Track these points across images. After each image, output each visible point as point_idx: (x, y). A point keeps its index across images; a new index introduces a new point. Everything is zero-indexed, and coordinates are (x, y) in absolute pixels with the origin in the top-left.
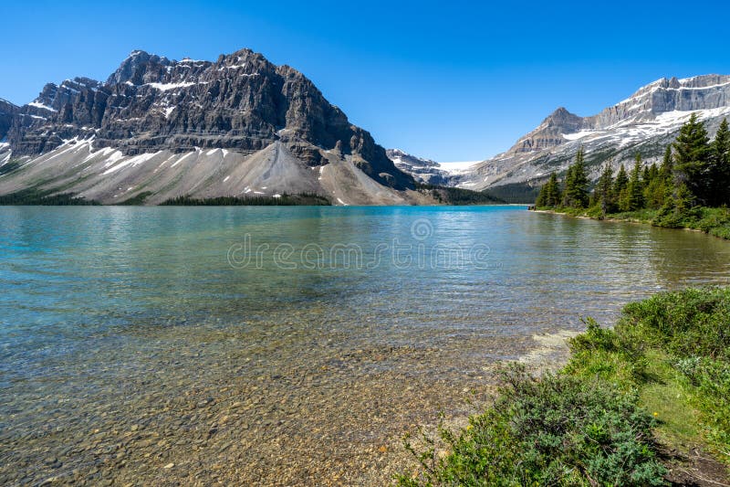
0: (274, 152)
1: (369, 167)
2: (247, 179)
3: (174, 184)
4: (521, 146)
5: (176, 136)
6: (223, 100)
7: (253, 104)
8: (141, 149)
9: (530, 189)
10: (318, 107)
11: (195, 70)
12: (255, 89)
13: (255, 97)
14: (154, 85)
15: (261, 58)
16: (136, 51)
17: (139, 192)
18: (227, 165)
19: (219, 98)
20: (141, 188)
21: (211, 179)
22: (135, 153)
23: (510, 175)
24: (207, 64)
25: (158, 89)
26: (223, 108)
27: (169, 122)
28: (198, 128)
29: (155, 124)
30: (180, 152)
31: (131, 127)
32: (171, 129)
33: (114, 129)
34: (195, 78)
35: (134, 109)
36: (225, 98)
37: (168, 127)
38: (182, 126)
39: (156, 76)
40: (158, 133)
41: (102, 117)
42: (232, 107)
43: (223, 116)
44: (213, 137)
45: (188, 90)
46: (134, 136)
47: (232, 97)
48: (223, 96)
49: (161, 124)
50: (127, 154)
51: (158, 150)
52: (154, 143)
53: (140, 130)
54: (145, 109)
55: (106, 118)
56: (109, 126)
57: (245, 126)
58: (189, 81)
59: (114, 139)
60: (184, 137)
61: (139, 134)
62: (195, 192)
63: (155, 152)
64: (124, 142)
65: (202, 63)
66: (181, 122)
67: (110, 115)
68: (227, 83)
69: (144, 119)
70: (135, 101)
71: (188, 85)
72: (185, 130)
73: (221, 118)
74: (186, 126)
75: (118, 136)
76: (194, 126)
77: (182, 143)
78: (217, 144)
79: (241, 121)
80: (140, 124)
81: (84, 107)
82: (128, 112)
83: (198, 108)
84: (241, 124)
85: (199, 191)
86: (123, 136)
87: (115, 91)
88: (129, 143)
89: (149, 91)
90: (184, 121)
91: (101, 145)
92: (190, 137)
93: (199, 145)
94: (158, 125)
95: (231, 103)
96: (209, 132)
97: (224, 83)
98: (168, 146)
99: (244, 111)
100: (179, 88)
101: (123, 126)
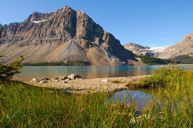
0: (70, 43)
1: (111, 48)
2: (56, 55)
3: (28, 57)
4: (186, 40)
5: (36, 39)
6: (54, 25)
7: (65, 25)
8: (24, 45)
9: (190, 57)
10: (90, 25)
11: (49, 15)
12: (66, 20)
13: (65, 23)
14: (34, 22)
15: (70, 8)
16: (34, 12)
18: (51, 50)
19: (53, 24)
20: (18, 59)
21: (43, 55)
23: (181, 52)
24: (53, 13)
25: (35, 23)
26: (54, 27)
27: (34, 34)
28: (44, 36)
29: (30, 35)
30: (36, 45)
31: (23, 37)
32: (35, 37)
33: (17, 38)
34: (48, 18)
35: (25, 30)
36: (55, 24)
37: (34, 36)
38: (38, 35)
39: (35, 19)
40: (30, 38)
41: (15, 34)
42: (57, 27)
43: (53, 31)
44: (48, 39)
45: (44, 22)
46: (23, 40)
47: (57, 23)
48: (54, 23)
49: (32, 35)
50: (19, 47)
51: (29, 44)
52: (28, 42)
53: (25, 38)
54: (29, 30)
55: (16, 34)
56: (16, 37)
57: (60, 34)
58: (46, 19)
59: (16, 41)
60: (38, 39)
61: (25, 39)
62: (34, 61)
63: (28, 46)
64: (19, 42)
65: (51, 13)
66: (38, 34)
67: (18, 33)
68: (56, 18)
69: (27, 34)
70: (26, 28)
71: (45, 21)
72: (39, 37)
73: (52, 31)
74: (40, 35)
75: (18, 40)
76: (43, 35)
77: (37, 41)
78: (50, 41)
79: (59, 32)
80: (25, 35)
81: (10, 31)
82: (23, 32)
83: (45, 28)
84: (59, 33)
85: (36, 60)
86: (19, 40)
87: (21, 25)
88: (21, 43)
89: (31, 24)
90: (39, 33)
91: (12, 44)
92: (41, 39)
93: (43, 42)
94: (31, 35)
95: (57, 25)
96: (47, 37)
97: (55, 18)
98: (33, 43)
99: (61, 28)
100: (42, 22)
101: (20, 37)
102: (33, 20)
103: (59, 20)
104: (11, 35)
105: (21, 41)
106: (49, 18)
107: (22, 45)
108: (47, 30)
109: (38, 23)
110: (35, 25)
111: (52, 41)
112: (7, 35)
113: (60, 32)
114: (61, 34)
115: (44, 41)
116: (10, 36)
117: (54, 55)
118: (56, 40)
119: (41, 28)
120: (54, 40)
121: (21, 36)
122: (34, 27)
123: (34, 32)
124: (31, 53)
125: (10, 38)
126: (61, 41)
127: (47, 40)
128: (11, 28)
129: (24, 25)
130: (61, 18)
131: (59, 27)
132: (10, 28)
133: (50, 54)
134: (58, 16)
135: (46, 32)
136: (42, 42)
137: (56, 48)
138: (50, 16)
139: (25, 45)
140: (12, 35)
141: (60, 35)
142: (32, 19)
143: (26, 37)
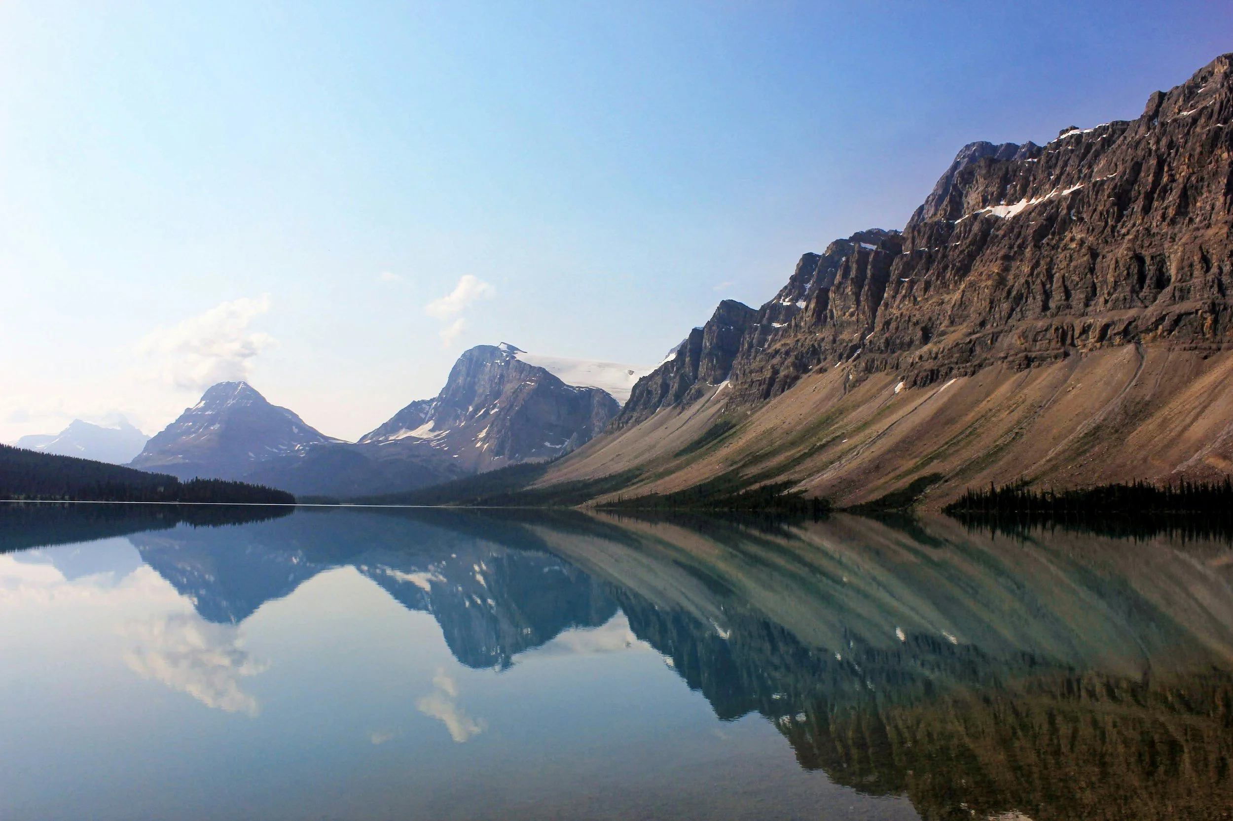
2: (1198, 430)
3: (996, 452)
5: (1023, 326)
6: (1146, 210)
8: (943, 371)
11: (1087, 149)
14: (991, 211)
16: (968, 146)
17: (915, 476)
18: (1148, 392)
19: (1138, 206)
21: (1095, 434)
22: (933, 377)
24: (1120, 127)
25: (997, 218)
26: (1148, 230)
27: (1009, 292)
28: (1078, 296)
29: (978, 304)
30: (1028, 366)
31: (930, 319)
32: (1012, 310)
33: (897, 329)
34: (1085, 171)
35: (940, 275)
36: (1155, 204)
37: (1005, 306)
38: (1039, 298)
39: (994, 189)
40: (983, 324)
41: (879, 305)
42: (1173, 222)
43: (1146, 254)
44: (1115, 315)
45: (1064, 205)
46: (934, 339)
47: (1172, 198)
48: (1149, 198)
49: (991, 302)
50: (915, 383)
51: (980, 366)
52: (972, 351)
53: (946, 322)
54: (964, 270)
55: (886, 305)
56: (887, 323)
57: (1208, 270)
58: (1071, 183)
59: (893, 352)
60: (1040, 324)
61: (943, 333)
62: (1044, 474)
63: (973, 373)
64: (912, 356)
65: (1105, 129)
66: (1037, 288)
67: (894, 297)
68: (1161, 163)
69: (957, 296)
70: (945, 256)
71: (1066, 192)
72: (1045, 308)
73: (1139, 259)
74: (1047, 295)
75: (902, 344)
76: (1068, 294)
77: (1035, 341)
78: (1125, 332)
79: (1196, 258)
80: (948, 308)
81: (849, 290)
82: (927, 286)
83: (1082, 242)
84: (1198, 266)
85: (1055, 468)
86: (911, 342)
87: (909, 243)
88: (921, 357)
89: (976, 228)
90: (1044, 285)
91: (869, 370)
92: (1056, 322)
93: (1078, 342)
94: (985, 304)
95: (1171, 212)
96: (1106, 302)
97: (1153, 162)
98: (1002, 355)
99: (1209, 226)
100: (1044, 205)
101: (914, 320)
102: (985, 202)
103: (1184, 171)
104: (852, 315)
105: (926, 348)
106: (1090, 167)
107: (932, 371)
108: (1094, 254)
109: (1017, 218)
110: (1001, 233)
111: (1147, 331)
112: (832, 317)
113: (1206, 261)
114: (1214, 270)
115: (1085, 330)
116: (849, 323)
117: (1185, 429)
118: (1180, 317)
119: (1055, 248)
120: (1162, 319)
121: (918, 316)
122: (994, 249)
123: (1001, 281)
124: (1007, 419)
125: (850, 336)
126: (1215, 321)
127: (1106, 328)
128: (853, 274)
129: (930, 238)
130: (1198, 150)
131: (1191, 220)
132: (845, 275)
133: (1149, 426)
134: (1171, 145)
135: (1092, 270)
136: (1073, 344)
137: (1187, 382)
138: (1097, 155)
139: (951, 369)
140: (861, 316)
141: (1210, 277)
142: (972, 198)
143: (952, 323)
